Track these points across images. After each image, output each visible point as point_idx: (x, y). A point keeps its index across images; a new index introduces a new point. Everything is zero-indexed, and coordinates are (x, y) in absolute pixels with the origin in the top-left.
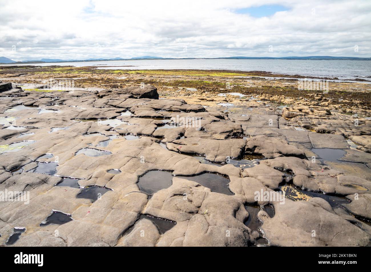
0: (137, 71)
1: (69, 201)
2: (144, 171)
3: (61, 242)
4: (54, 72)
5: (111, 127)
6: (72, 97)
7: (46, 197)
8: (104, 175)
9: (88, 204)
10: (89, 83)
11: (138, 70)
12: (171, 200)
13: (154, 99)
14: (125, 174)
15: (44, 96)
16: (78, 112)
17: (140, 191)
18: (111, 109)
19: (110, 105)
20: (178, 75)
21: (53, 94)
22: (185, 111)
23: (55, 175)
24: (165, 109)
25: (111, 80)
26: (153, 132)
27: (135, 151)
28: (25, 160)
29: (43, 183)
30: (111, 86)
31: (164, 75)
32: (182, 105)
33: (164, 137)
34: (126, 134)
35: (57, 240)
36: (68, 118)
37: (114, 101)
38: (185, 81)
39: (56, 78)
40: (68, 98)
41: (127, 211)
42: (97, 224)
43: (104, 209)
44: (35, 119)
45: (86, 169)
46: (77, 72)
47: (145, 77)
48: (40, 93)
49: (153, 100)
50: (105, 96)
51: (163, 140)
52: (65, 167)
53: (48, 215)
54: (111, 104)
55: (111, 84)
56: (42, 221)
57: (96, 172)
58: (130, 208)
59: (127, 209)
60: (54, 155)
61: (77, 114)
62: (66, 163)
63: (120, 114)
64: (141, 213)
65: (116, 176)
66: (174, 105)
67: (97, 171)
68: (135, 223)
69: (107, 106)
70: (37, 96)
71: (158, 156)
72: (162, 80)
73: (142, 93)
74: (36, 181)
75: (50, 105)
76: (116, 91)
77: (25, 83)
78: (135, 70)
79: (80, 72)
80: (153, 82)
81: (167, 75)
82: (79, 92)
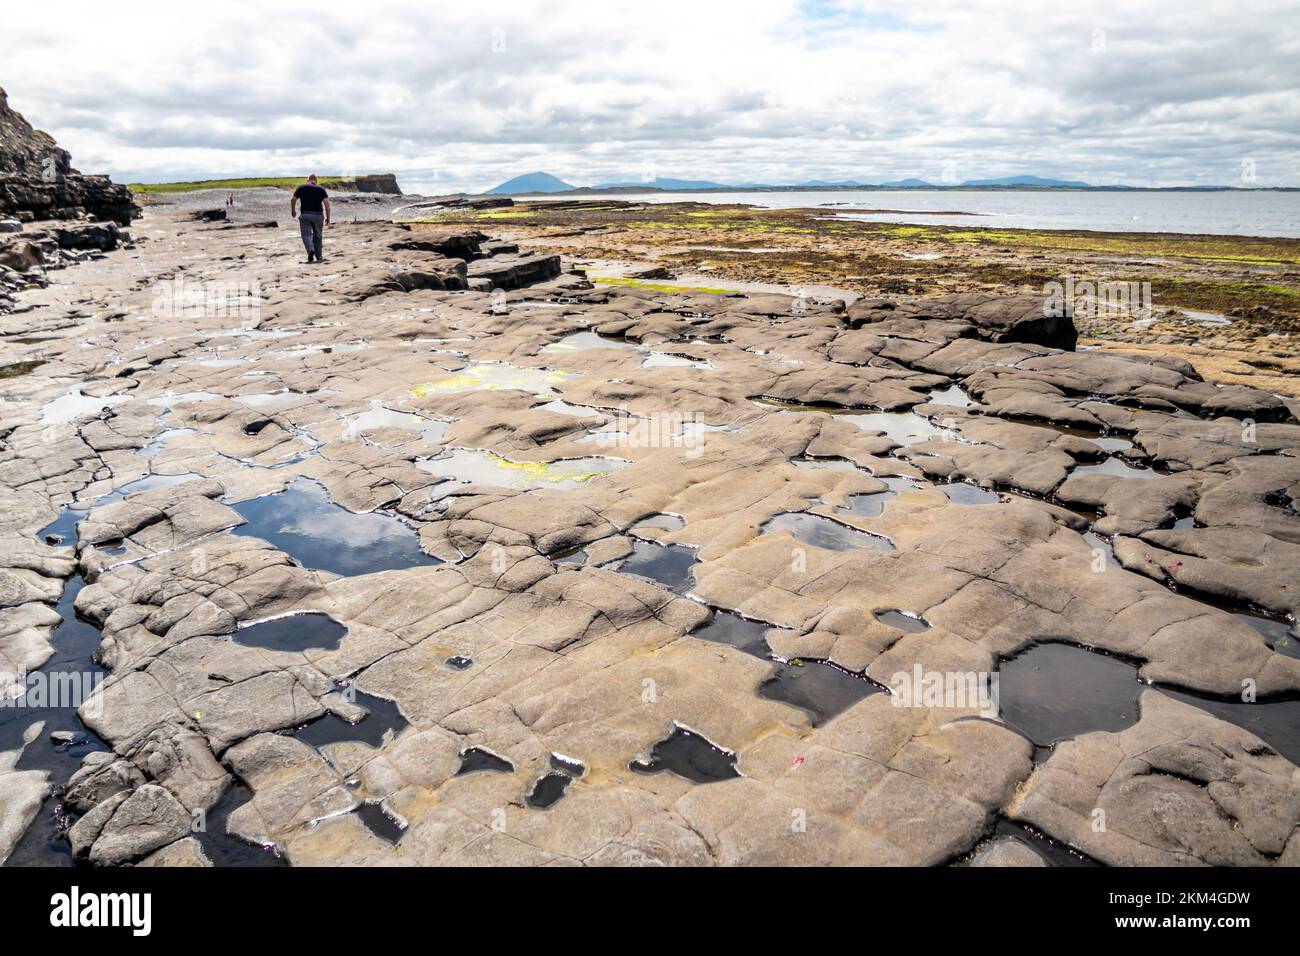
0: (982, 233)
1: (731, 702)
2: (1018, 640)
3: (697, 848)
4: (688, 226)
5: (892, 444)
6: (753, 317)
7: (655, 668)
8: (865, 627)
9: (798, 727)
10: (803, 267)
11: (986, 229)
12: (1136, 789)
13: (1062, 351)
14: (943, 636)
15: (659, 306)
16: (772, 375)
17: (1001, 721)
18: (893, 372)
19: (891, 358)
20: (1150, 256)
21: (688, 302)
22: (1196, 409)
23: (689, 595)
24: (1109, 392)
25: (885, 261)
26: (1059, 484)
27: (987, 554)
28: (595, 524)
29: (647, 616)
30: (880, 285)
31: (1091, 253)
32: (1181, 383)
33: (1105, 509)
34: (949, 477)
35: (683, 839)
36: (738, 393)
37: (904, 344)
38: (1178, 280)
39: (695, 244)
40: (738, 320)
41: (947, 792)
42: (827, 816)
43: (856, 763)
44: (631, 383)
45: (797, 593)
46: (762, 227)
47: (1013, 256)
48: (648, 297)
49: (1056, 355)
50: (868, 321)
51: (1101, 524)
52: (722, 571)
53: (659, 734)
54: (895, 355)
55: (882, 275)
56: (636, 753)
57: (834, 610)
58: (960, 781)
59: (949, 784)
60: (687, 522)
61: (770, 382)
62: (729, 556)
63: (924, 396)
64: (1001, 811)
65: (910, 639)
66: (1146, 381)
67: (840, 608)
68: (973, 850)
69: (879, 361)
70: (639, 305)
71: (1082, 586)
72: (1081, 272)
73: (1012, 321)
74: (627, 605)
75: (679, 341)
76: (913, 305)
77: (598, 257)
78: (975, 230)
79: (775, 226)
80: (1043, 278)
81: (1103, 253)
82: (776, 302)
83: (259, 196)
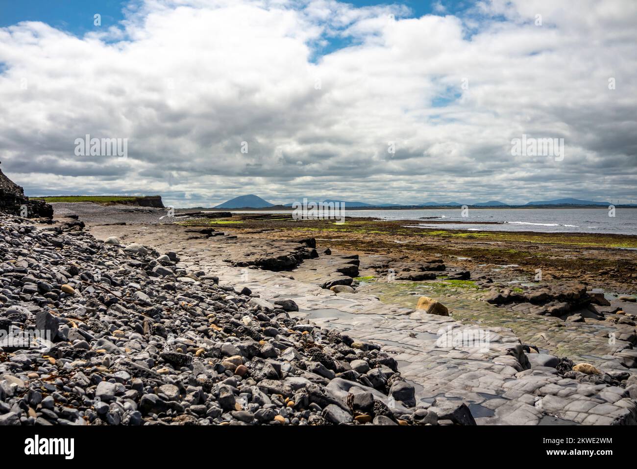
83: (83, 207)
